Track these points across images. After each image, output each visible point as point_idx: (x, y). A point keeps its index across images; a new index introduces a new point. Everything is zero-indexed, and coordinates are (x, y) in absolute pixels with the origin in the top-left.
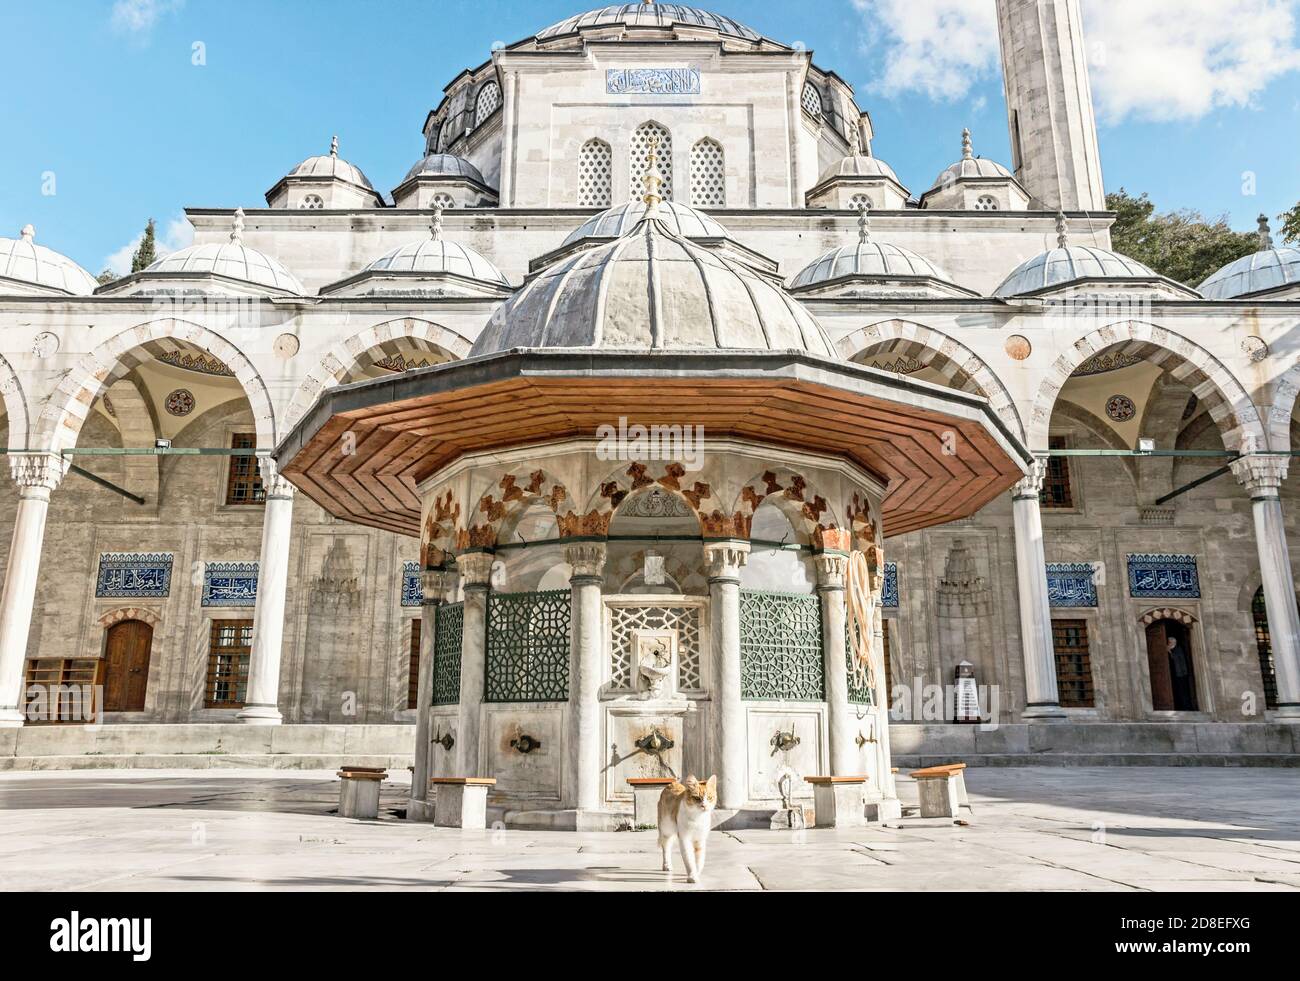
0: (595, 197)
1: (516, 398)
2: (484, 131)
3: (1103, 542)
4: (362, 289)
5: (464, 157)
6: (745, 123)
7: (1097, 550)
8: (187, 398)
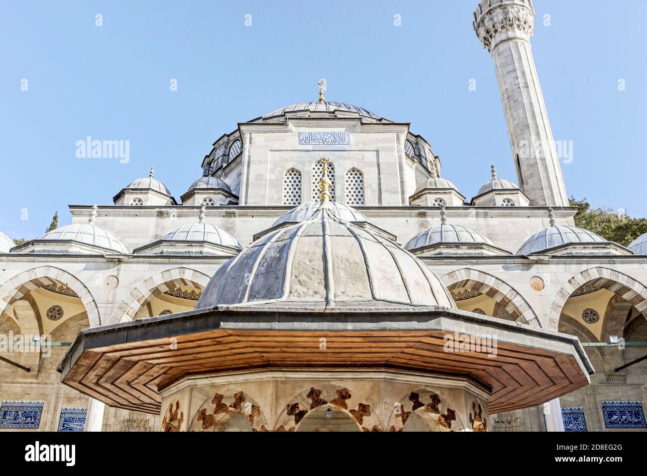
0: (292, 200)
1: (220, 343)
2: (233, 165)
3: (587, 394)
4: (157, 250)
5: (222, 179)
6: (375, 160)
7: (584, 400)
8: (59, 310)
